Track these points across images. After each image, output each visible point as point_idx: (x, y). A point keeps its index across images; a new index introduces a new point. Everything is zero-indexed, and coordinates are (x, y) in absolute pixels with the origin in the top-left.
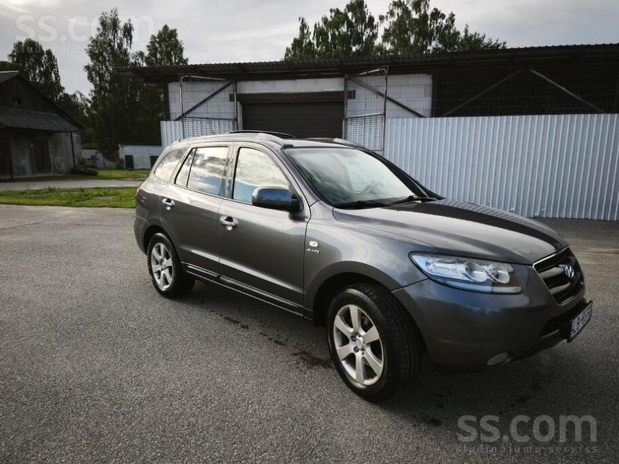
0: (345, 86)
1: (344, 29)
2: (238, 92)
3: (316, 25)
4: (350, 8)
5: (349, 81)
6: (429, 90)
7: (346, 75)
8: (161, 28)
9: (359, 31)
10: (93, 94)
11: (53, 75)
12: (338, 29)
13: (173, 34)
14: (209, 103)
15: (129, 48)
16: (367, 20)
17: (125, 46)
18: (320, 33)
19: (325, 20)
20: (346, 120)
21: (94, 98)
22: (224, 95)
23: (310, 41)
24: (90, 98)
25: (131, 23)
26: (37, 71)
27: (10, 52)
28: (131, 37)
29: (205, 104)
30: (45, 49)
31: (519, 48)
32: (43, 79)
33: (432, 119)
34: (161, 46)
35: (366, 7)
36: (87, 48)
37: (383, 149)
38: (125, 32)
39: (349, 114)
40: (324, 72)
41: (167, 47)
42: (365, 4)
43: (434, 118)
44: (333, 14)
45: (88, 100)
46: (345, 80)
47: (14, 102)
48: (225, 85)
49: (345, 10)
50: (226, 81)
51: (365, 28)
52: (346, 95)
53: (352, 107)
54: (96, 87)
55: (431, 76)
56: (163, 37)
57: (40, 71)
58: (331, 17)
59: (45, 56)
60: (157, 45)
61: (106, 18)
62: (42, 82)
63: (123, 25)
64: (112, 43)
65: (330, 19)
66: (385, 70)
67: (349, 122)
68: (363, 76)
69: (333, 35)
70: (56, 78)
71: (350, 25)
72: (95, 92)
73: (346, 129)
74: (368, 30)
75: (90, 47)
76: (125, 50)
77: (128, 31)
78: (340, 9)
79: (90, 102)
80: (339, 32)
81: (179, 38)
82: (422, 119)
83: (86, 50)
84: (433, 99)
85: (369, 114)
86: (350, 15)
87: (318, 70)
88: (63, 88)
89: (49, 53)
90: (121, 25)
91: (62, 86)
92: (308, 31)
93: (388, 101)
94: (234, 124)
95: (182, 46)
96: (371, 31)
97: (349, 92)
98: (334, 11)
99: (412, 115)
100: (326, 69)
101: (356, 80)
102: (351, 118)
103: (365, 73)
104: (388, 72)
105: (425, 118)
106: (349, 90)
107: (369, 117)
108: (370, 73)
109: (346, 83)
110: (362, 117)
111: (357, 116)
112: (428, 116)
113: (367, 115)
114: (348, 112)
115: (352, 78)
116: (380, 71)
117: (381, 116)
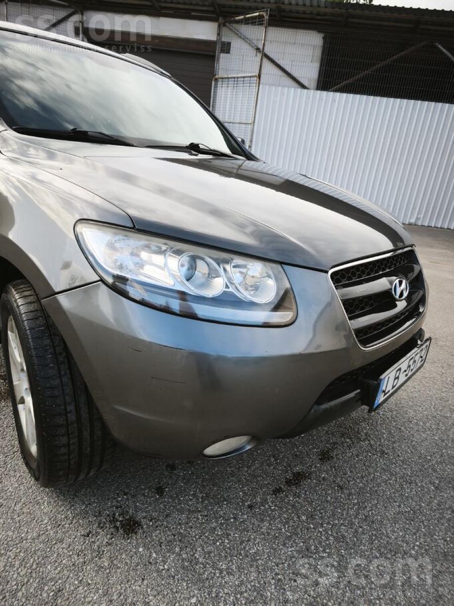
0: (218, 34)
5: (224, 29)
6: (318, 53)
7: (221, 19)
20: (216, 80)
31: (427, 9)
33: (317, 91)
37: (254, 123)
39: (221, 74)
40: (195, 10)
43: (319, 92)
46: (219, 26)
50: (69, 7)
52: (218, 47)
53: (225, 64)
55: (322, 35)
66: (264, 14)
67: (220, 83)
68: (238, 22)
73: (215, 93)
82: (306, 91)
84: (321, 66)
85: (242, 75)
87: (187, 7)
93: (265, 60)
97: (222, 42)
100: (196, 8)
101: (231, 27)
102: (222, 78)
103: (242, 17)
104: (268, 18)
105: (309, 90)
106: (223, 40)
107: (241, 77)
108: (249, 18)
109: (220, 31)
110: (234, 78)
111: (230, 76)
112: (312, 88)
113: (239, 75)
114: (220, 70)
115: (227, 24)
116: (259, 15)
117: (256, 79)
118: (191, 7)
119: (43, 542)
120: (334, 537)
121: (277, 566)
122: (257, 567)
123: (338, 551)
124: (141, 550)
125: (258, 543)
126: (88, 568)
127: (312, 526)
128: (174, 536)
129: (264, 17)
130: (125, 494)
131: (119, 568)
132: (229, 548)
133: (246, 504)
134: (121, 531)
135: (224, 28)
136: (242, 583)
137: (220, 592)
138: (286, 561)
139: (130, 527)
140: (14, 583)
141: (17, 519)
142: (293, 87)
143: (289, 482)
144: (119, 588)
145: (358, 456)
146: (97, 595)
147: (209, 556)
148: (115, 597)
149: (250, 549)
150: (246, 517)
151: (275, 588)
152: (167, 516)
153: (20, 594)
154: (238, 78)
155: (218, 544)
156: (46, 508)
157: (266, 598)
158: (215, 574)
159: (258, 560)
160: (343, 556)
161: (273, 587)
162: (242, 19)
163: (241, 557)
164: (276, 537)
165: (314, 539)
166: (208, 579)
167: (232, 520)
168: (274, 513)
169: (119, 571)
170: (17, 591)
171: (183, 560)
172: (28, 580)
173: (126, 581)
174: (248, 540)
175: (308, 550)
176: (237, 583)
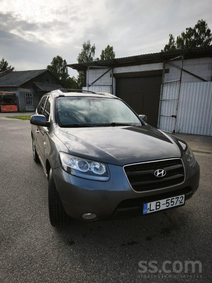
0: (164, 67)
1: (193, 37)
2: (114, 73)
3: (178, 37)
4: (197, 26)
6: (211, 66)
7: (165, 61)
8: (106, 47)
9: (201, 38)
10: (78, 77)
11: (66, 70)
12: (189, 38)
13: (111, 49)
14: (102, 78)
15: (93, 57)
16: (206, 31)
17: (92, 56)
18: (180, 41)
19: (183, 34)
20: (163, 84)
21: (79, 79)
22: (108, 74)
23: (174, 45)
24: (77, 79)
25: (95, 46)
26: (60, 68)
27: (51, 62)
28: (94, 52)
29: (100, 79)
30: (63, 59)
32: (62, 72)
34: (106, 55)
35: (207, 25)
36: (77, 58)
37: (178, 99)
38: (92, 50)
40: (154, 60)
41: (108, 55)
42: (206, 23)
44: (188, 30)
45: (76, 80)
47: (46, 81)
48: (108, 70)
49: (194, 28)
51: (205, 36)
52: (164, 71)
53: (166, 78)
54: (79, 74)
56: (107, 51)
57: (61, 69)
58: (187, 32)
59: (63, 62)
60: (104, 55)
61: (85, 44)
62: (62, 73)
63: (92, 47)
64: (87, 55)
65: (185, 33)
66: (182, 56)
67: (164, 85)
68: (172, 61)
69: (187, 41)
70: (66, 71)
71: (196, 35)
72: (79, 76)
73: (163, 89)
74: (207, 37)
75: (79, 58)
76: (92, 58)
77: (93, 50)
78: (192, 28)
79: (77, 81)
80: (190, 40)
81: (114, 50)
82: (206, 82)
83: (77, 59)
85: (174, 81)
86: (197, 30)
87: (151, 59)
88: (69, 75)
89: (65, 61)
90: (91, 47)
91: (69, 74)
92: (174, 40)
94: (111, 88)
95: (115, 54)
96: (208, 37)
98: (188, 29)
99: (200, 80)
100: (154, 59)
101: (169, 63)
102: (165, 83)
103: (173, 59)
104: (183, 58)
105: (207, 82)
106: (166, 68)
107: (173, 82)
108: (175, 59)
109: (164, 65)
110: (170, 82)
111: (168, 82)
112: (209, 80)
113: (172, 81)
114: (165, 80)
115: (168, 62)
116: (180, 57)
117: (179, 82)
118: (153, 59)
119: (48, 241)
120: (135, 264)
121: (109, 265)
122: (103, 264)
123: (133, 268)
124: (71, 250)
125: (107, 258)
126: (56, 250)
127: (129, 258)
128: (82, 249)
129: (182, 58)
130: (74, 234)
131: (64, 252)
132: (97, 257)
133: (110, 246)
134: (69, 243)
135: (166, 64)
136: (96, 267)
137: (88, 267)
138: (113, 265)
139: (71, 243)
140: (37, 249)
141: (44, 234)
142: (199, 82)
143: (129, 244)
144: (61, 257)
145: (163, 241)
146: (55, 257)
147: (90, 257)
148: (59, 259)
149: (103, 259)
150: (107, 250)
151: (105, 271)
152: (83, 243)
153: (38, 251)
154: (172, 82)
155: (94, 254)
156: (52, 233)
157: (101, 272)
158: (89, 262)
159: (104, 262)
160: (134, 270)
161: (105, 270)
162: (173, 60)
163: (99, 260)
164: (114, 258)
165: (127, 262)
166: (86, 262)
167: (102, 249)
168: (117, 251)
169: (63, 253)
170: (37, 250)
171: (82, 256)
172: (41, 249)
173: (64, 256)
174: (104, 256)
175: (123, 264)
176: (94, 266)
